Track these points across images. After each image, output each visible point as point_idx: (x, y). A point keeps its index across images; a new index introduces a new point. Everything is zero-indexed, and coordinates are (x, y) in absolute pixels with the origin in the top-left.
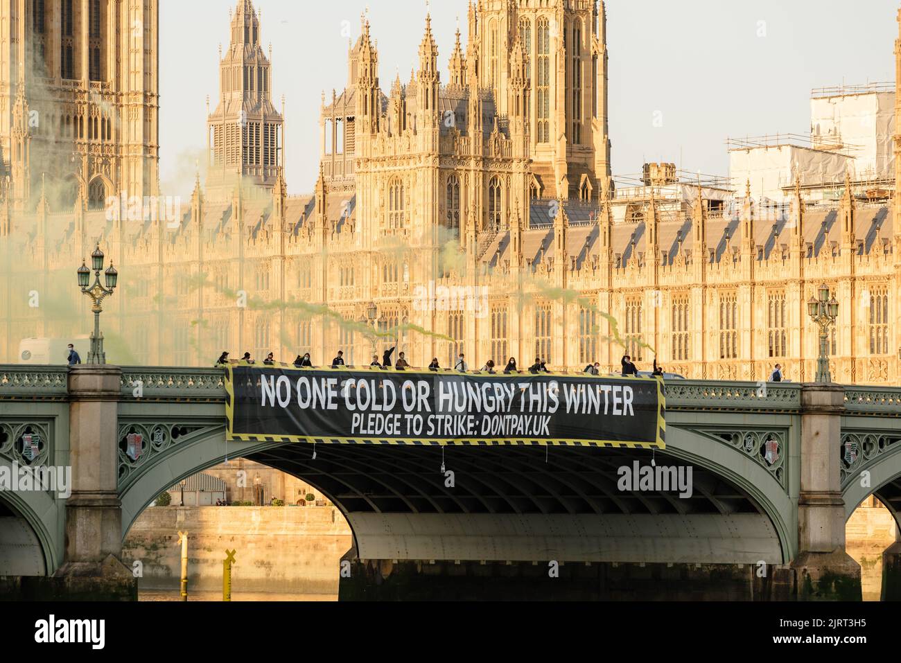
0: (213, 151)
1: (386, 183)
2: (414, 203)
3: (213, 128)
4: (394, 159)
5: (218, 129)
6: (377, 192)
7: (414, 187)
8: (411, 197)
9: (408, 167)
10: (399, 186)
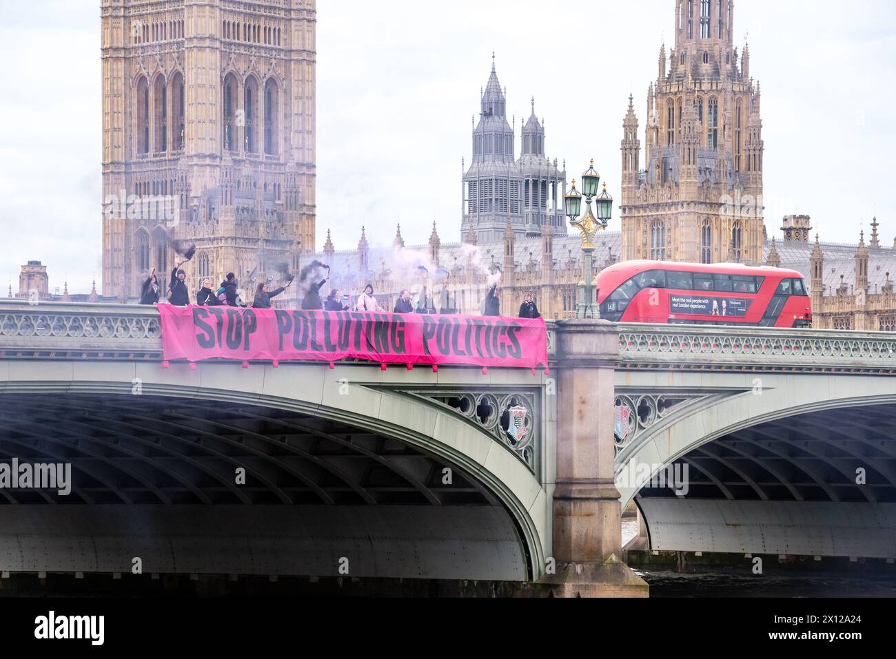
0: (467, 203)
1: (648, 225)
2: (675, 241)
3: (467, 184)
4: (657, 206)
5: (472, 184)
6: (640, 233)
7: (675, 228)
8: (673, 237)
9: (670, 212)
10: (661, 228)
